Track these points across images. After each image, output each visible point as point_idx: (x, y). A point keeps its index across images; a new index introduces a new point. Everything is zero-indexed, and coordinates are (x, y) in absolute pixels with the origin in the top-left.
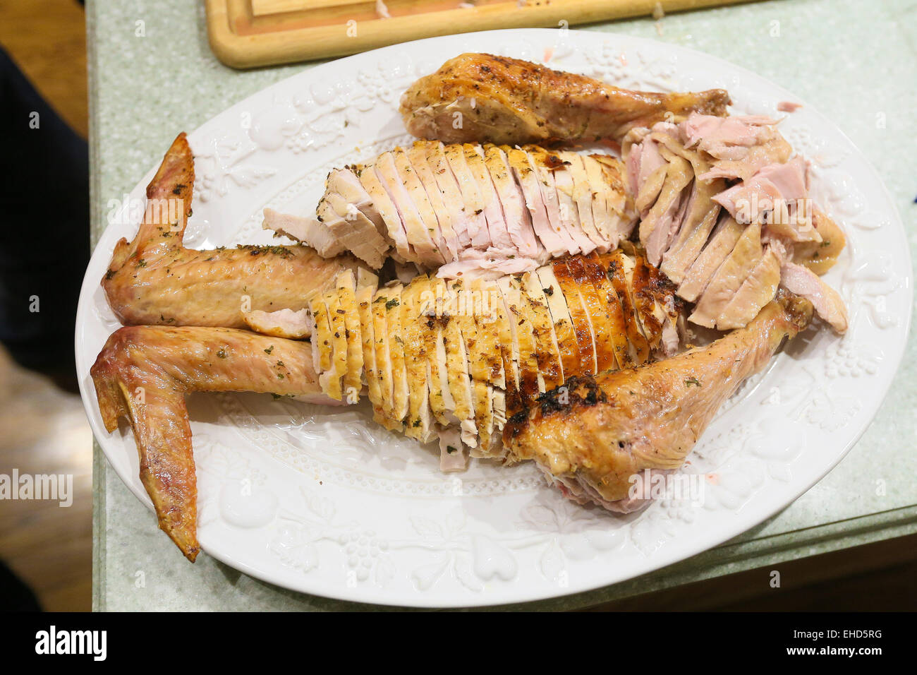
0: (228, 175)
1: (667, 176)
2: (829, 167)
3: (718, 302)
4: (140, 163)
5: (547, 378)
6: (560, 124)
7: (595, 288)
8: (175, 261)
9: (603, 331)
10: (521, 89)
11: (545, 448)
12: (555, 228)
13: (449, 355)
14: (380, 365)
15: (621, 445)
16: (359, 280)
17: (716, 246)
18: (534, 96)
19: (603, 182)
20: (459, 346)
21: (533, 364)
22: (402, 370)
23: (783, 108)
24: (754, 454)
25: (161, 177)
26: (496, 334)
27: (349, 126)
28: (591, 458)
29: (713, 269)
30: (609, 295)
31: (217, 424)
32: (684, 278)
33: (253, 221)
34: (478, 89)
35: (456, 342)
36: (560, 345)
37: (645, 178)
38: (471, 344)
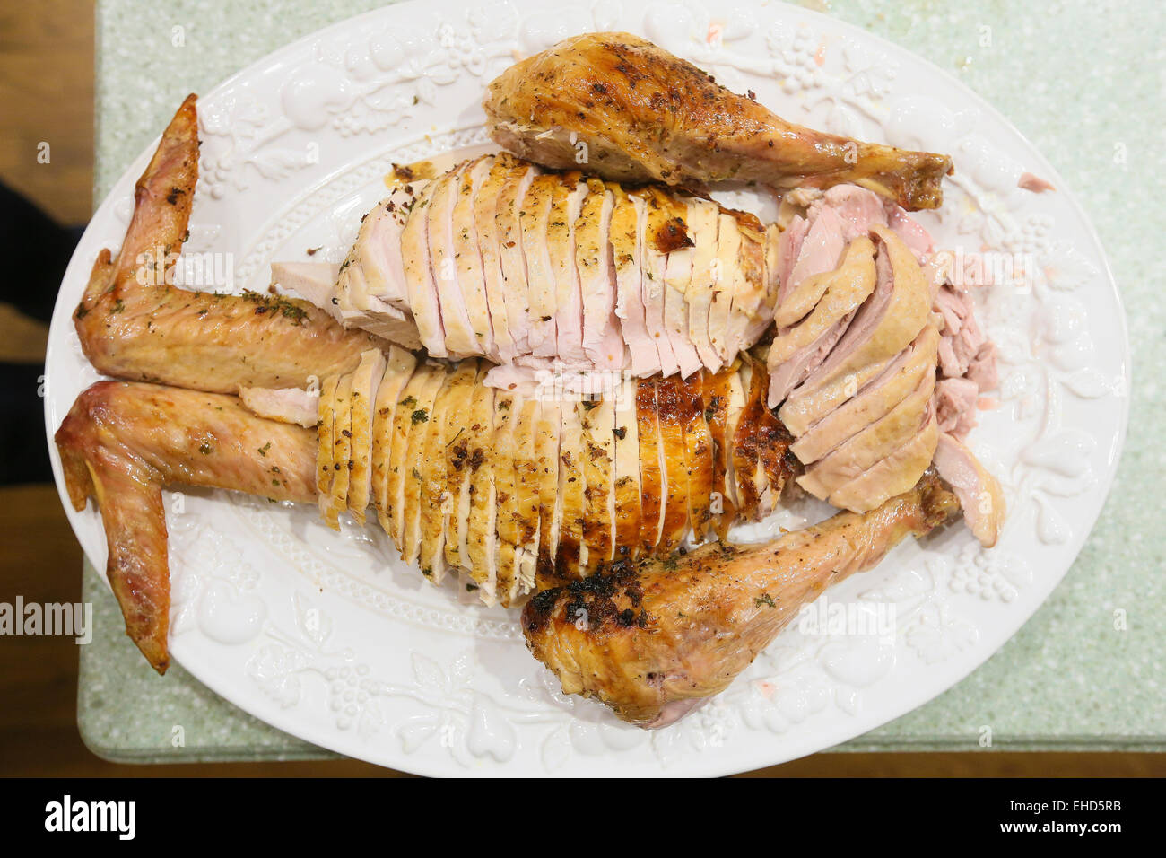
0: (249, 162)
1: (827, 292)
2: (1060, 289)
3: (838, 476)
4: (152, 101)
5: (592, 549)
6: (698, 167)
7: (683, 431)
8: (161, 306)
9: (680, 490)
10: (646, 124)
11: (560, 662)
12: (652, 334)
13: (473, 508)
14: (391, 500)
15: (651, 676)
16: (389, 362)
17: (859, 410)
18: (664, 134)
19: (736, 266)
20: (488, 499)
21: (577, 531)
22: (415, 512)
23: (1027, 185)
24: (826, 668)
25: (155, 172)
26: (536, 492)
27: (419, 104)
28: (610, 689)
29: (844, 437)
30: (699, 442)
31: (210, 499)
32: (805, 433)
33: (281, 227)
34: (583, 118)
35: (486, 495)
36: (618, 509)
37: (797, 284)
38: (502, 499)
